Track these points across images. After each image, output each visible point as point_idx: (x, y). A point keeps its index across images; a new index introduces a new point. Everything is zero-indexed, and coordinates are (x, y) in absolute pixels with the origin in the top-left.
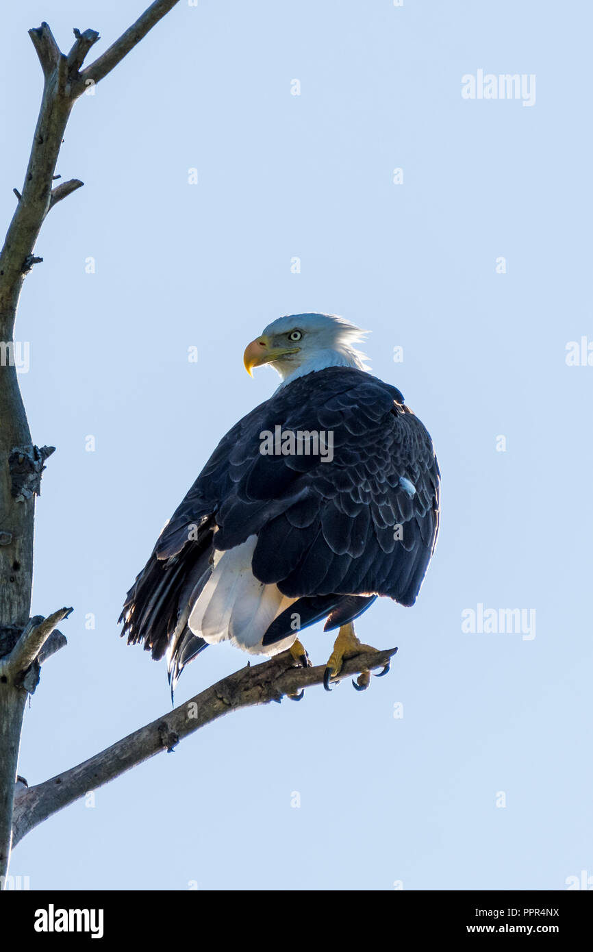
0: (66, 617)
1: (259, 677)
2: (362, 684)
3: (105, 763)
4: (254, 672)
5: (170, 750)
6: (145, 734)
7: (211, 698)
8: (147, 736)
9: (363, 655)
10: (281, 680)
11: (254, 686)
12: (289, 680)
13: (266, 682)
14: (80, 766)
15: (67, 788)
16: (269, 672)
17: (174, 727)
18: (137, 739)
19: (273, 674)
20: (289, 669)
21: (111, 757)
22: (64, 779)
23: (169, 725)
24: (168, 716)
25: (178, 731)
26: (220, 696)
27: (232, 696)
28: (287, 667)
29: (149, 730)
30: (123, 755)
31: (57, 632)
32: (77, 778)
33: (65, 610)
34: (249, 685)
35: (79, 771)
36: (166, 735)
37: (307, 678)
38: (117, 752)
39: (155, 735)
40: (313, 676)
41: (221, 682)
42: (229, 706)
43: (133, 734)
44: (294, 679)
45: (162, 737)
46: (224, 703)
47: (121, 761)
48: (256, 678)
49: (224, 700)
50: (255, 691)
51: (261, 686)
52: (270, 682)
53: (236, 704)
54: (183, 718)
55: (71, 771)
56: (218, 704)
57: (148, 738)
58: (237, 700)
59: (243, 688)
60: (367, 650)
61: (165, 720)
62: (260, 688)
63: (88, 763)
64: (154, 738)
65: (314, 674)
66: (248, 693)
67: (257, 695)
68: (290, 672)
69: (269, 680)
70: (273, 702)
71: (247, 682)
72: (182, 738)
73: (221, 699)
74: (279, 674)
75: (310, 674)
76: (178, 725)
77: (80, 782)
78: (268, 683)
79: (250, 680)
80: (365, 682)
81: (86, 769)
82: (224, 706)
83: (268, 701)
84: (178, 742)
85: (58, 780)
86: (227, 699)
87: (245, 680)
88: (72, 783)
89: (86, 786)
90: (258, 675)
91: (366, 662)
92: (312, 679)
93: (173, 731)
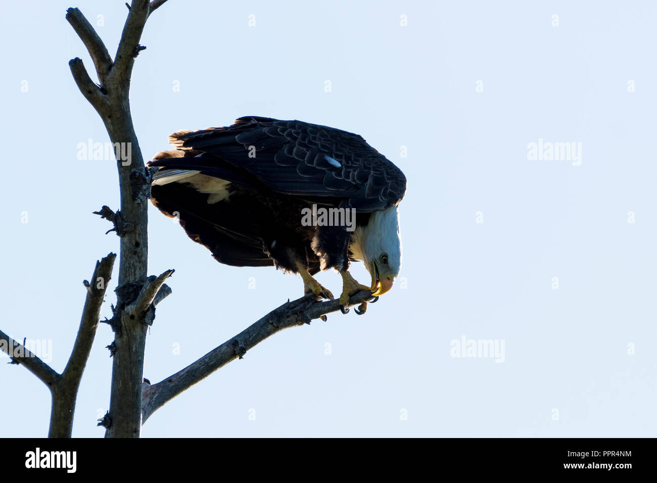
0: (170, 276)
1: (296, 309)
2: (361, 311)
3: (200, 367)
4: (292, 306)
5: (241, 358)
6: (225, 348)
7: (265, 323)
8: (225, 349)
9: (361, 292)
10: (310, 310)
11: (293, 314)
12: (315, 310)
13: (300, 312)
14: (183, 370)
15: (176, 385)
16: (302, 305)
17: (242, 343)
18: (219, 351)
19: (305, 306)
20: (314, 303)
21: (203, 363)
22: (174, 379)
23: (239, 342)
24: (238, 336)
25: (245, 345)
26: (271, 322)
27: (279, 322)
28: (314, 301)
29: (227, 346)
30: (210, 362)
31: (165, 285)
32: (182, 378)
33: (169, 271)
34: (289, 314)
35: (182, 373)
36: (238, 348)
37: (326, 308)
38: (207, 360)
39: (230, 349)
40: (330, 307)
41: (271, 313)
42: (277, 328)
43: (217, 348)
44: (318, 309)
45: (236, 350)
46: (274, 326)
47: (209, 366)
48: (293, 310)
49: (274, 324)
50: (293, 318)
51: (297, 314)
52: (303, 312)
53: (282, 326)
54: (248, 337)
55: (178, 374)
56: (270, 327)
57: (226, 351)
58: (282, 324)
59: (285, 316)
60: (364, 288)
61: (237, 338)
62: (296, 316)
63: (189, 368)
64: (230, 350)
65: (330, 305)
66: (289, 319)
67: (295, 320)
68: (315, 304)
69: (302, 310)
70: (305, 324)
71: (288, 312)
72: (248, 350)
73: (272, 324)
74: (308, 306)
75: (328, 306)
76: (245, 342)
77: (184, 380)
78: (301, 312)
79: (290, 311)
80: (363, 309)
81: (187, 372)
82: (273, 328)
83: (302, 324)
84: (245, 352)
85: (169, 380)
86: (276, 323)
87: (287, 311)
88: (179, 382)
89: (188, 382)
90: (295, 307)
91: (364, 296)
92: (329, 308)
93: (242, 346)
